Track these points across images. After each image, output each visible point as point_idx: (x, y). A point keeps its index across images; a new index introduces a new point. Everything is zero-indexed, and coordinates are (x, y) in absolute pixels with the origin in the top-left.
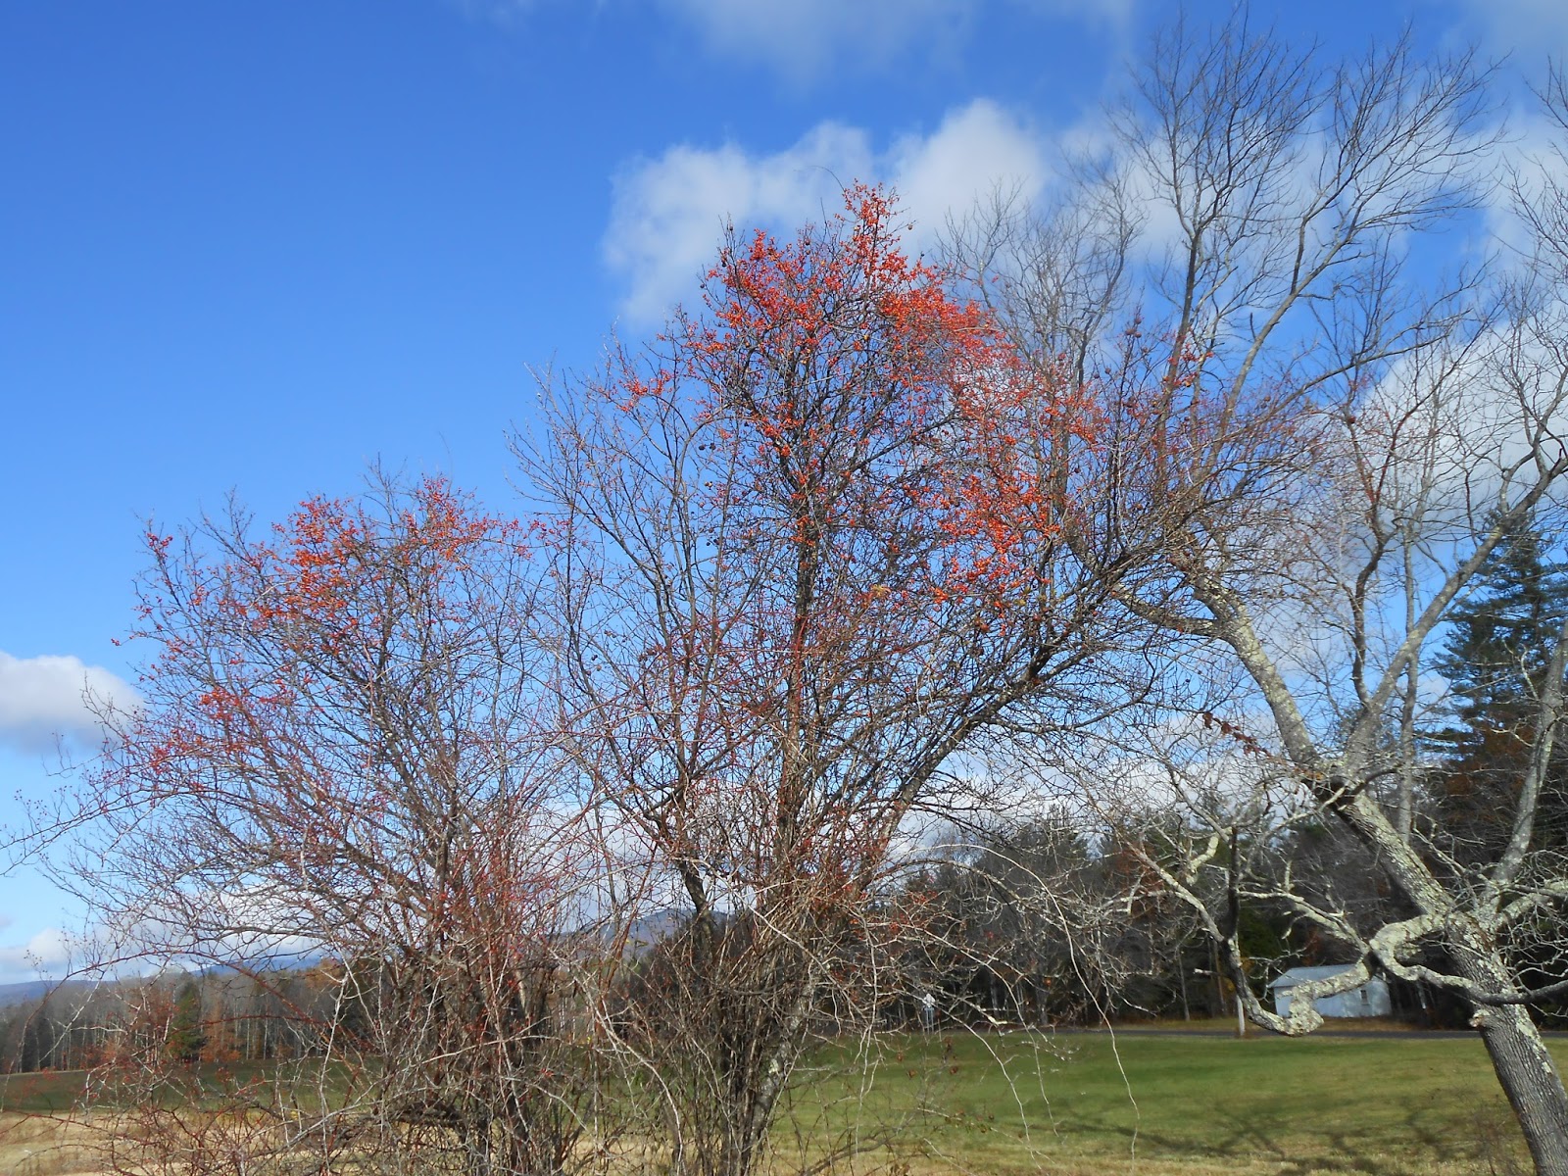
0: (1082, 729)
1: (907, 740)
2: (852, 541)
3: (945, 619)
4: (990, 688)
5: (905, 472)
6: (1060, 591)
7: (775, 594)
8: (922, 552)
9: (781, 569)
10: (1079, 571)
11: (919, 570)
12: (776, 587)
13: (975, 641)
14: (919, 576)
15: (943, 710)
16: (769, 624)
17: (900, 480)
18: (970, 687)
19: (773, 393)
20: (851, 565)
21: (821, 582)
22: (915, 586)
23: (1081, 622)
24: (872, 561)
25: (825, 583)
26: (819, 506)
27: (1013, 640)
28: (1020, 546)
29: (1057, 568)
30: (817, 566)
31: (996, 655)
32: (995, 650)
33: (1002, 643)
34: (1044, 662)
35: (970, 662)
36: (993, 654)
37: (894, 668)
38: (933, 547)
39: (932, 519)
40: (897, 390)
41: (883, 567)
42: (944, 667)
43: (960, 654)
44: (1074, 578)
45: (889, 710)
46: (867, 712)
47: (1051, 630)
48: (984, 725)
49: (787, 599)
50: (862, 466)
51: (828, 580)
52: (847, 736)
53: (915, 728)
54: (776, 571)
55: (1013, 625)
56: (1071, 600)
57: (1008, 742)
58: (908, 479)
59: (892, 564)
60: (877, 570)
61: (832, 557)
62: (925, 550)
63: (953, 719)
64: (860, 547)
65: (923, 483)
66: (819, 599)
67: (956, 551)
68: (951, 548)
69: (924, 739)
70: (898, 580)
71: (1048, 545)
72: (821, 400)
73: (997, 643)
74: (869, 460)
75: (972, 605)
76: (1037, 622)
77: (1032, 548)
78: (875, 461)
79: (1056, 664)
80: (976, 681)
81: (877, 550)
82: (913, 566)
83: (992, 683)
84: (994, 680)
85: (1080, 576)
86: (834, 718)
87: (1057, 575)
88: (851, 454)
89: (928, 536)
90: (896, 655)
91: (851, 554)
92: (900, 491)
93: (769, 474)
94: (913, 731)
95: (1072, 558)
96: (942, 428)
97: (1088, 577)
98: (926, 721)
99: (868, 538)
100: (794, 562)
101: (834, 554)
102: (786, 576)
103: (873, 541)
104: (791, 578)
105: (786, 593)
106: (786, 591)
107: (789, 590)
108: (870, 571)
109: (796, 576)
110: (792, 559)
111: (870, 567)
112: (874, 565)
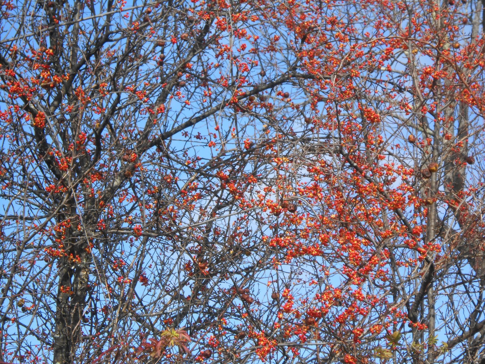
5: (223, 152)
6: (441, 338)
7: (23, 330)
8: (245, 272)
9: (34, 293)
12: (26, 320)
17: (216, 163)
19: (28, 31)
20: (140, 288)
21: (94, 312)
24: (172, 284)
26: (93, 200)
30: (89, 289)
38: (262, 264)
40: (213, 31)
41: (187, 291)
49: (42, 338)
50: (157, 143)
54: (28, 296)
58: (228, 163)
59: (200, 288)
60: (177, 297)
61: (111, 276)
62: (251, 269)
65: (249, 168)
67: (294, 273)
70: (209, 312)
71: (426, 269)
72: (99, 43)
74: (170, 134)
77: (403, 271)
78: (178, 136)
88: (142, 125)
89: (254, 248)
92: (216, 180)
93: (19, 152)
96: (279, 88)
99: (167, 248)
100: (52, 285)
101: (114, 272)
102: (41, 304)
103: (174, 252)
104: (47, 308)
105: (41, 329)
106: (40, 325)
107: (45, 324)
108: (168, 298)
109: (56, 304)
110: (50, 280)
111: (168, 292)
112: (174, 289)
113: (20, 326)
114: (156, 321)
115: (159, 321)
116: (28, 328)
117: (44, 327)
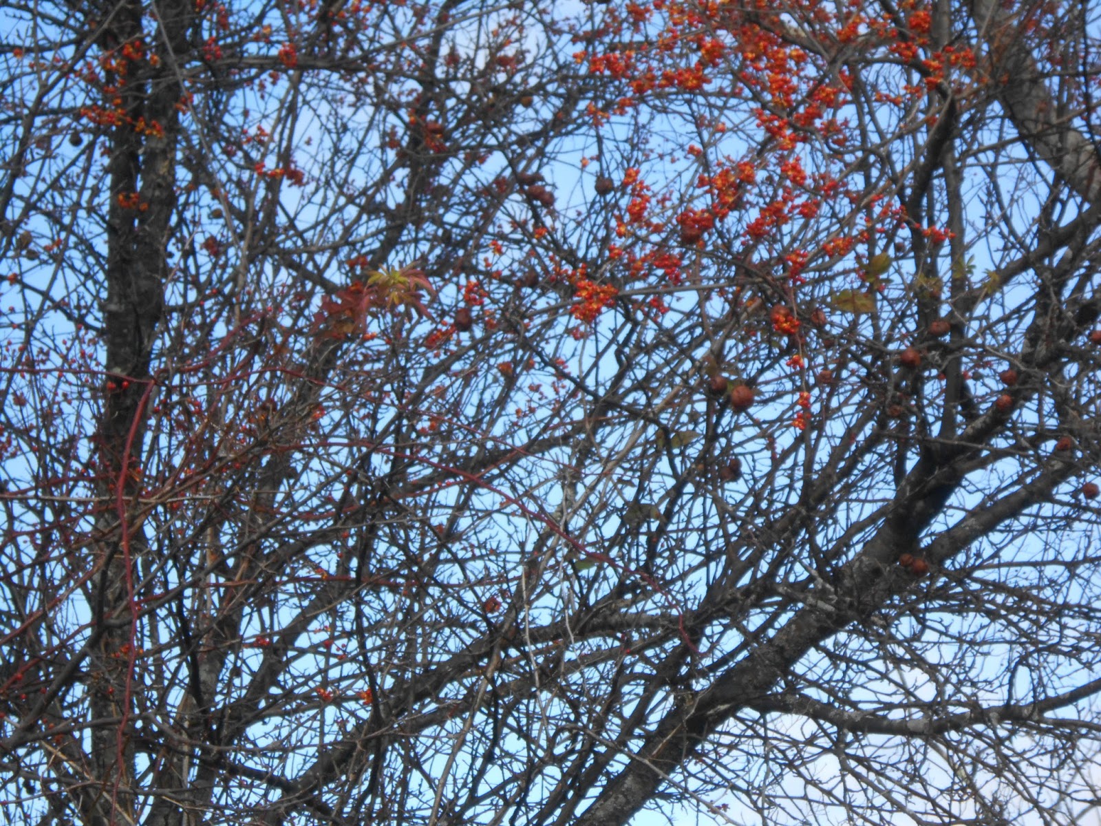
0: (1067, 713)
1: (494, 776)
2: (290, 111)
3: (609, 367)
4: (763, 589)
6: (982, 261)
7: (35, 301)
8: (524, 141)
9: (53, 217)
10: (1043, 191)
11: (515, 205)
12: (39, 277)
13: (712, 437)
14: (517, 225)
15: (607, 667)
16: (20, 401)
18: (698, 588)
21: (189, 252)
22: (508, 260)
23: (1053, 362)
24: (359, 179)
25: (204, 258)
27: (836, 428)
28: (848, 113)
29: (973, 181)
30: (174, 200)
31: (781, 480)
32: (777, 462)
33: (799, 440)
34: (936, 500)
35: (696, 508)
36: (770, 477)
37: (448, 535)
38: (558, 125)
39: (551, 29)
41: (395, 196)
42: (611, 527)
43: (662, 482)
44: (1025, 215)
45: (435, 678)
46: (362, 685)
47: (957, 392)
48: (749, 713)
49: (78, 316)
51: (214, 247)
52: (295, 766)
53: (523, 734)
55: (831, 382)
56: (1020, 291)
57: (827, 767)
59: (421, 184)
60: (372, 208)
61: (227, 169)
62: (535, 136)
63: (645, 700)
64: (315, 132)
66: (185, 310)
67: (637, 140)
68: (618, 128)
69: (553, 771)
70: (447, 239)
71: (939, 109)
73: (785, 440)
75: (698, 315)
76: (913, 369)
77: (887, 118)
79: (972, 501)
80: (716, 569)
81: (374, 139)
82: (495, 193)
83: (772, 572)
84: (775, 565)
85: (1047, 210)
86: (247, 712)
87: (974, 212)
89: (540, 87)
90: (449, 495)
91: (286, 156)
94: (513, 743)
95: (1019, 151)
97: (1071, 214)
98: (557, 708)
99: (342, 101)
100: (96, 191)
101: (230, 159)
102: (73, 239)
103: (357, 109)
104: (87, 247)
105: (74, 296)
106: (72, 288)
107: (84, 284)
108: (351, 212)
109: (105, 236)
110: (91, 182)
111: (351, 200)
112: (364, 192)
113: (27, 292)
114: (328, 265)
115: (334, 264)
116: (46, 295)
117: (81, 289)
